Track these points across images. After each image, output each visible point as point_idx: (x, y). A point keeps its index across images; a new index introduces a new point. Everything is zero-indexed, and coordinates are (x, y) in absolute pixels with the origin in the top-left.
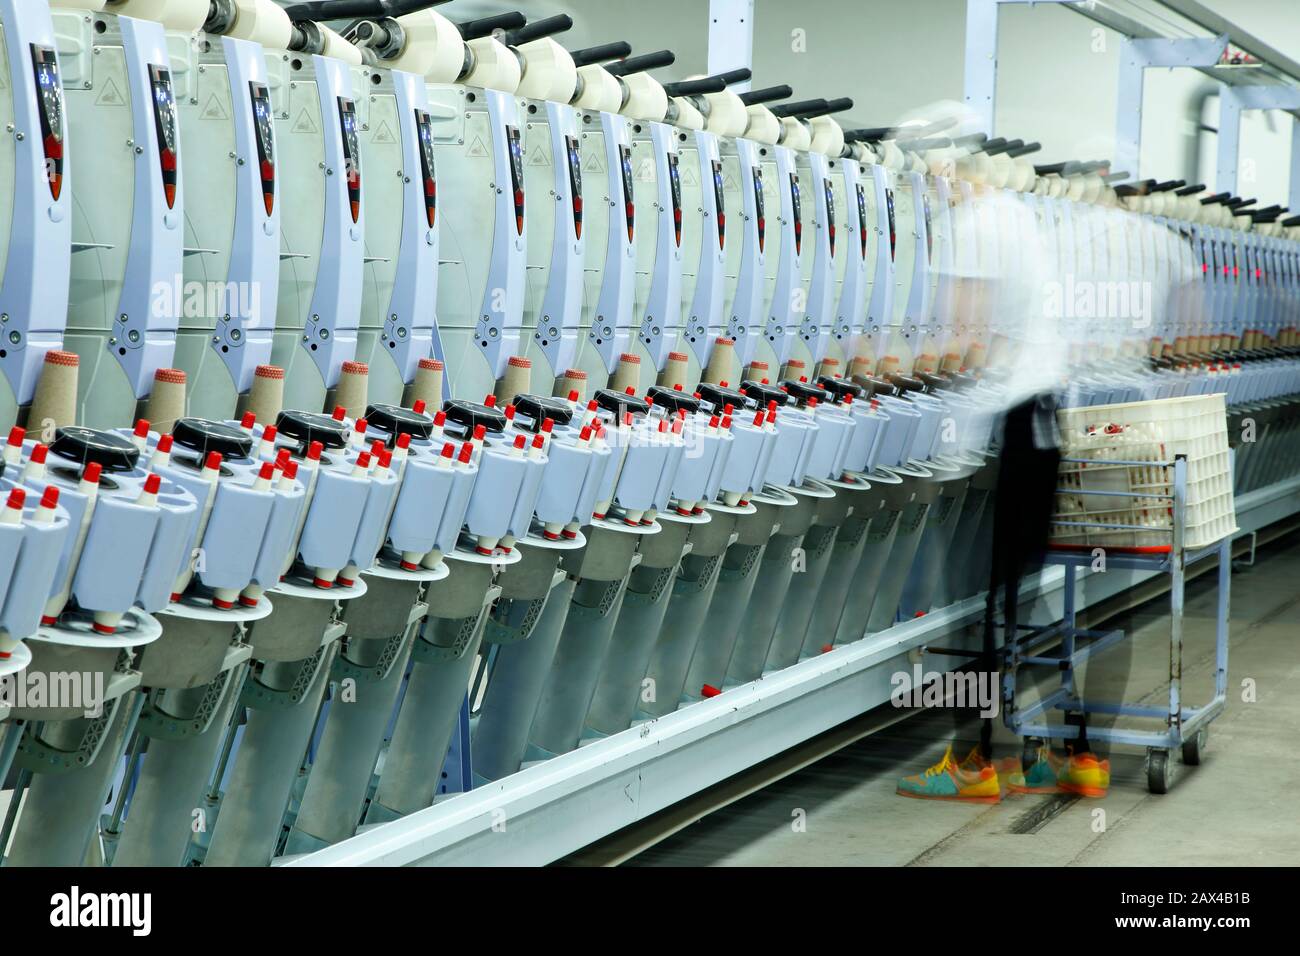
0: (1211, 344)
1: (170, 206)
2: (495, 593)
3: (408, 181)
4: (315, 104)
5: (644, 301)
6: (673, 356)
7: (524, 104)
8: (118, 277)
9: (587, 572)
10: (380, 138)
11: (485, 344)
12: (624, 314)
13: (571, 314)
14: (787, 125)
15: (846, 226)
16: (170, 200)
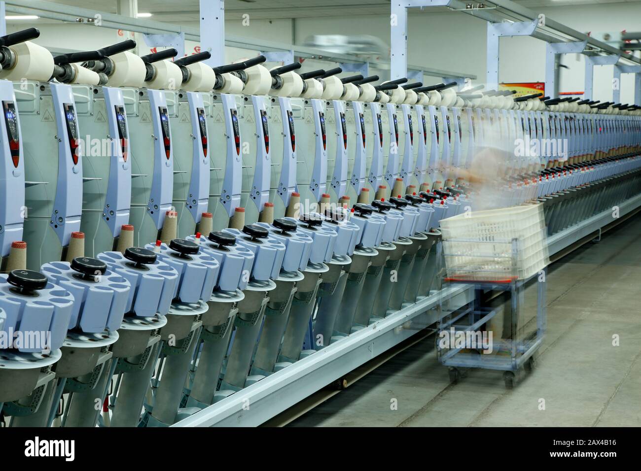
0: (583, 159)
1: (205, 156)
2: (320, 281)
3: (285, 136)
4: (253, 113)
5: (370, 167)
6: (381, 187)
7: (325, 102)
8: (189, 182)
9: (352, 270)
10: (275, 121)
11: (313, 190)
12: (363, 173)
13: (344, 176)
14: (421, 95)
15: (443, 131)
16: (205, 155)
